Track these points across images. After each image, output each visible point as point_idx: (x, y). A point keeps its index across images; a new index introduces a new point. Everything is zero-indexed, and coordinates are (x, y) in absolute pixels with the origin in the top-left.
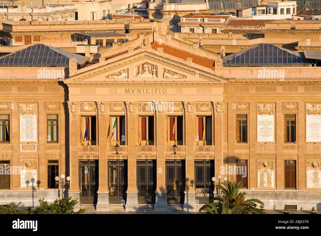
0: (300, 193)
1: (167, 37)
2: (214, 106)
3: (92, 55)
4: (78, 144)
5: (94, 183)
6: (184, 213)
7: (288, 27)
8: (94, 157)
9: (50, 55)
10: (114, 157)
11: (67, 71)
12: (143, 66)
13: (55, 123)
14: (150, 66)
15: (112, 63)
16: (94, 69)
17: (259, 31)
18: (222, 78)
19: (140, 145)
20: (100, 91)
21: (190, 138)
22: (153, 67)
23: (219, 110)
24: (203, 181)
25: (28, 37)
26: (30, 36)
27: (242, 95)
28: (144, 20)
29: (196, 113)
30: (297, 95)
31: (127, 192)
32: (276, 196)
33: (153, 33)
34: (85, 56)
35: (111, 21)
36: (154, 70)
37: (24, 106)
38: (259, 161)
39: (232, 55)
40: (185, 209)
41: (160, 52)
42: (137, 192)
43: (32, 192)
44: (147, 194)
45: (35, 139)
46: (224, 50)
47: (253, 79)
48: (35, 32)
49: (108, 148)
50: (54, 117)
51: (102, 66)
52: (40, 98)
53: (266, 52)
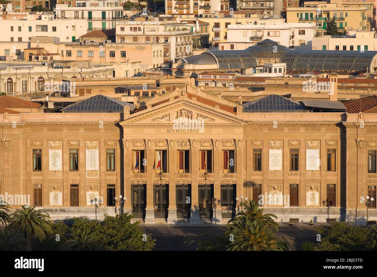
0: (301, 209)
1: (197, 89)
2: (236, 143)
3: (139, 103)
4: (131, 172)
5: (143, 202)
6: (213, 226)
7: (283, 82)
8: (143, 182)
9: (108, 103)
10: (158, 182)
11: (122, 116)
12: (181, 111)
13: (112, 155)
14: (187, 111)
15: (157, 109)
16: (143, 114)
17: (259, 85)
18: (242, 120)
19: (179, 173)
20: (147, 131)
21: (217, 167)
22: (189, 112)
23: (240, 146)
24: (227, 200)
25: (82, 90)
26: (84, 89)
27: (258, 134)
28: (170, 77)
29: (222, 148)
30: (300, 134)
31: (168, 209)
32: (283, 211)
33: (187, 86)
34: (133, 104)
35: (145, 78)
36: (190, 115)
37: (89, 142)
38: (270, 185)
39: (248, 103)
40: (214, 222)
41: (194, 101)
42: (177, 209)
43: (95, 209)
44: (184, 210)
45: (97, 168)
46: (242, 99)
47: (266, 122)
48: (87, 86)
49: (154, 175)
50: (112, 151)
51: (149, 112)
52: (101, 136)
53: (274, 101)
